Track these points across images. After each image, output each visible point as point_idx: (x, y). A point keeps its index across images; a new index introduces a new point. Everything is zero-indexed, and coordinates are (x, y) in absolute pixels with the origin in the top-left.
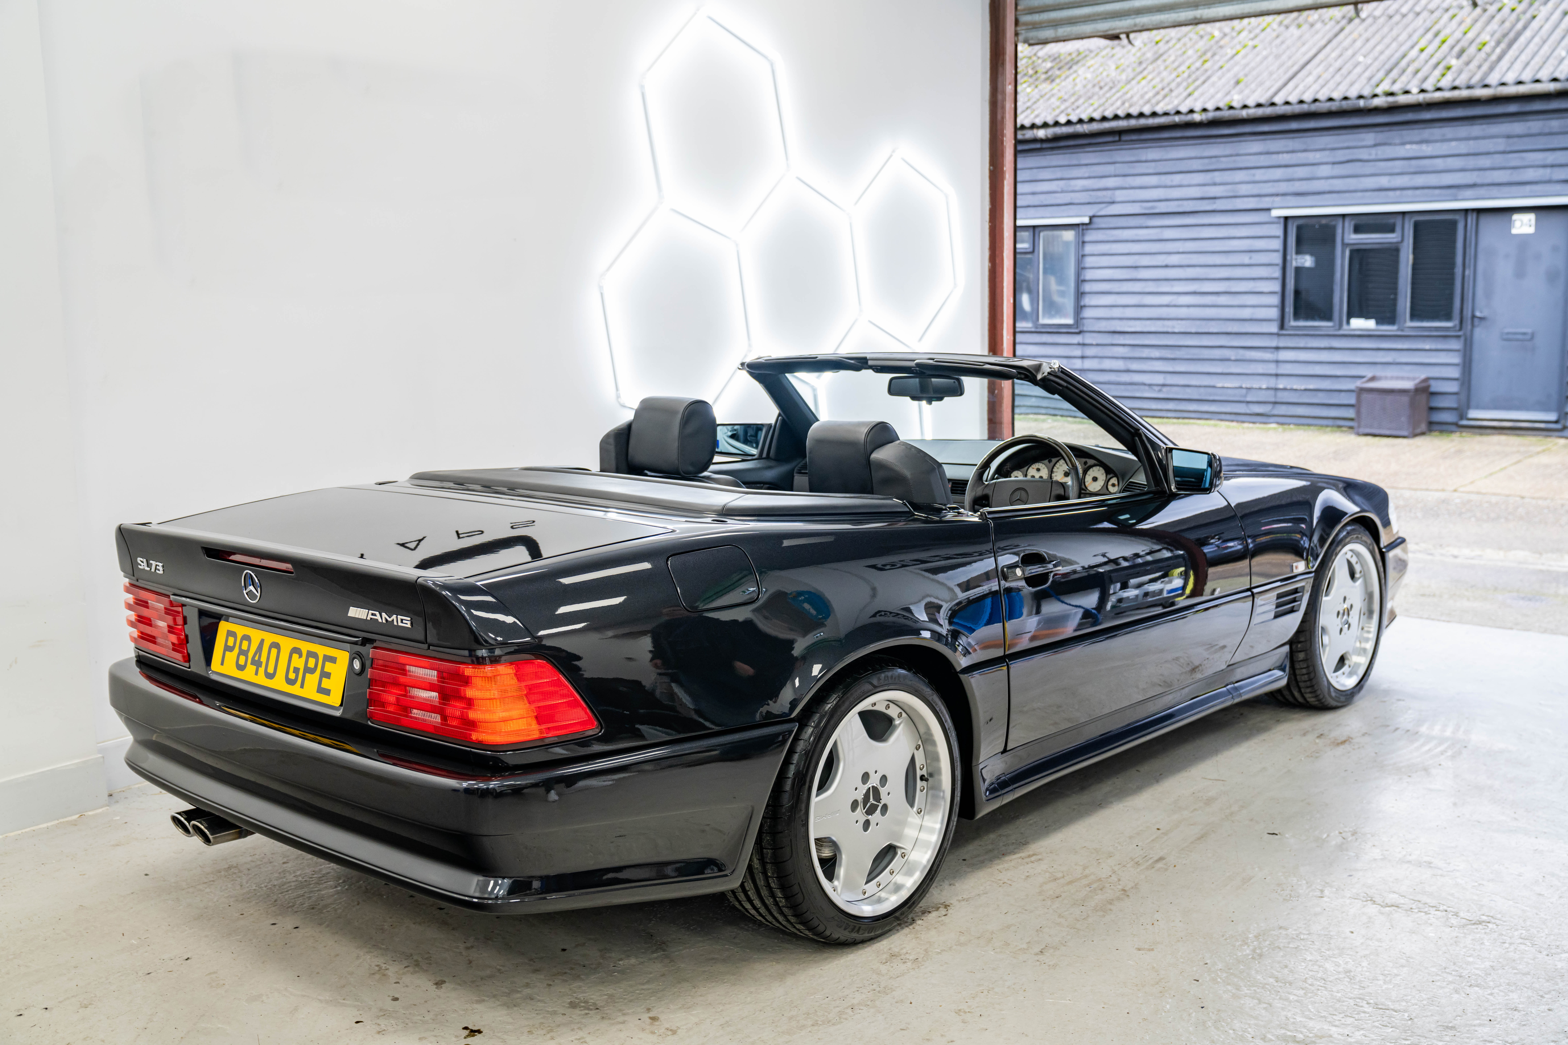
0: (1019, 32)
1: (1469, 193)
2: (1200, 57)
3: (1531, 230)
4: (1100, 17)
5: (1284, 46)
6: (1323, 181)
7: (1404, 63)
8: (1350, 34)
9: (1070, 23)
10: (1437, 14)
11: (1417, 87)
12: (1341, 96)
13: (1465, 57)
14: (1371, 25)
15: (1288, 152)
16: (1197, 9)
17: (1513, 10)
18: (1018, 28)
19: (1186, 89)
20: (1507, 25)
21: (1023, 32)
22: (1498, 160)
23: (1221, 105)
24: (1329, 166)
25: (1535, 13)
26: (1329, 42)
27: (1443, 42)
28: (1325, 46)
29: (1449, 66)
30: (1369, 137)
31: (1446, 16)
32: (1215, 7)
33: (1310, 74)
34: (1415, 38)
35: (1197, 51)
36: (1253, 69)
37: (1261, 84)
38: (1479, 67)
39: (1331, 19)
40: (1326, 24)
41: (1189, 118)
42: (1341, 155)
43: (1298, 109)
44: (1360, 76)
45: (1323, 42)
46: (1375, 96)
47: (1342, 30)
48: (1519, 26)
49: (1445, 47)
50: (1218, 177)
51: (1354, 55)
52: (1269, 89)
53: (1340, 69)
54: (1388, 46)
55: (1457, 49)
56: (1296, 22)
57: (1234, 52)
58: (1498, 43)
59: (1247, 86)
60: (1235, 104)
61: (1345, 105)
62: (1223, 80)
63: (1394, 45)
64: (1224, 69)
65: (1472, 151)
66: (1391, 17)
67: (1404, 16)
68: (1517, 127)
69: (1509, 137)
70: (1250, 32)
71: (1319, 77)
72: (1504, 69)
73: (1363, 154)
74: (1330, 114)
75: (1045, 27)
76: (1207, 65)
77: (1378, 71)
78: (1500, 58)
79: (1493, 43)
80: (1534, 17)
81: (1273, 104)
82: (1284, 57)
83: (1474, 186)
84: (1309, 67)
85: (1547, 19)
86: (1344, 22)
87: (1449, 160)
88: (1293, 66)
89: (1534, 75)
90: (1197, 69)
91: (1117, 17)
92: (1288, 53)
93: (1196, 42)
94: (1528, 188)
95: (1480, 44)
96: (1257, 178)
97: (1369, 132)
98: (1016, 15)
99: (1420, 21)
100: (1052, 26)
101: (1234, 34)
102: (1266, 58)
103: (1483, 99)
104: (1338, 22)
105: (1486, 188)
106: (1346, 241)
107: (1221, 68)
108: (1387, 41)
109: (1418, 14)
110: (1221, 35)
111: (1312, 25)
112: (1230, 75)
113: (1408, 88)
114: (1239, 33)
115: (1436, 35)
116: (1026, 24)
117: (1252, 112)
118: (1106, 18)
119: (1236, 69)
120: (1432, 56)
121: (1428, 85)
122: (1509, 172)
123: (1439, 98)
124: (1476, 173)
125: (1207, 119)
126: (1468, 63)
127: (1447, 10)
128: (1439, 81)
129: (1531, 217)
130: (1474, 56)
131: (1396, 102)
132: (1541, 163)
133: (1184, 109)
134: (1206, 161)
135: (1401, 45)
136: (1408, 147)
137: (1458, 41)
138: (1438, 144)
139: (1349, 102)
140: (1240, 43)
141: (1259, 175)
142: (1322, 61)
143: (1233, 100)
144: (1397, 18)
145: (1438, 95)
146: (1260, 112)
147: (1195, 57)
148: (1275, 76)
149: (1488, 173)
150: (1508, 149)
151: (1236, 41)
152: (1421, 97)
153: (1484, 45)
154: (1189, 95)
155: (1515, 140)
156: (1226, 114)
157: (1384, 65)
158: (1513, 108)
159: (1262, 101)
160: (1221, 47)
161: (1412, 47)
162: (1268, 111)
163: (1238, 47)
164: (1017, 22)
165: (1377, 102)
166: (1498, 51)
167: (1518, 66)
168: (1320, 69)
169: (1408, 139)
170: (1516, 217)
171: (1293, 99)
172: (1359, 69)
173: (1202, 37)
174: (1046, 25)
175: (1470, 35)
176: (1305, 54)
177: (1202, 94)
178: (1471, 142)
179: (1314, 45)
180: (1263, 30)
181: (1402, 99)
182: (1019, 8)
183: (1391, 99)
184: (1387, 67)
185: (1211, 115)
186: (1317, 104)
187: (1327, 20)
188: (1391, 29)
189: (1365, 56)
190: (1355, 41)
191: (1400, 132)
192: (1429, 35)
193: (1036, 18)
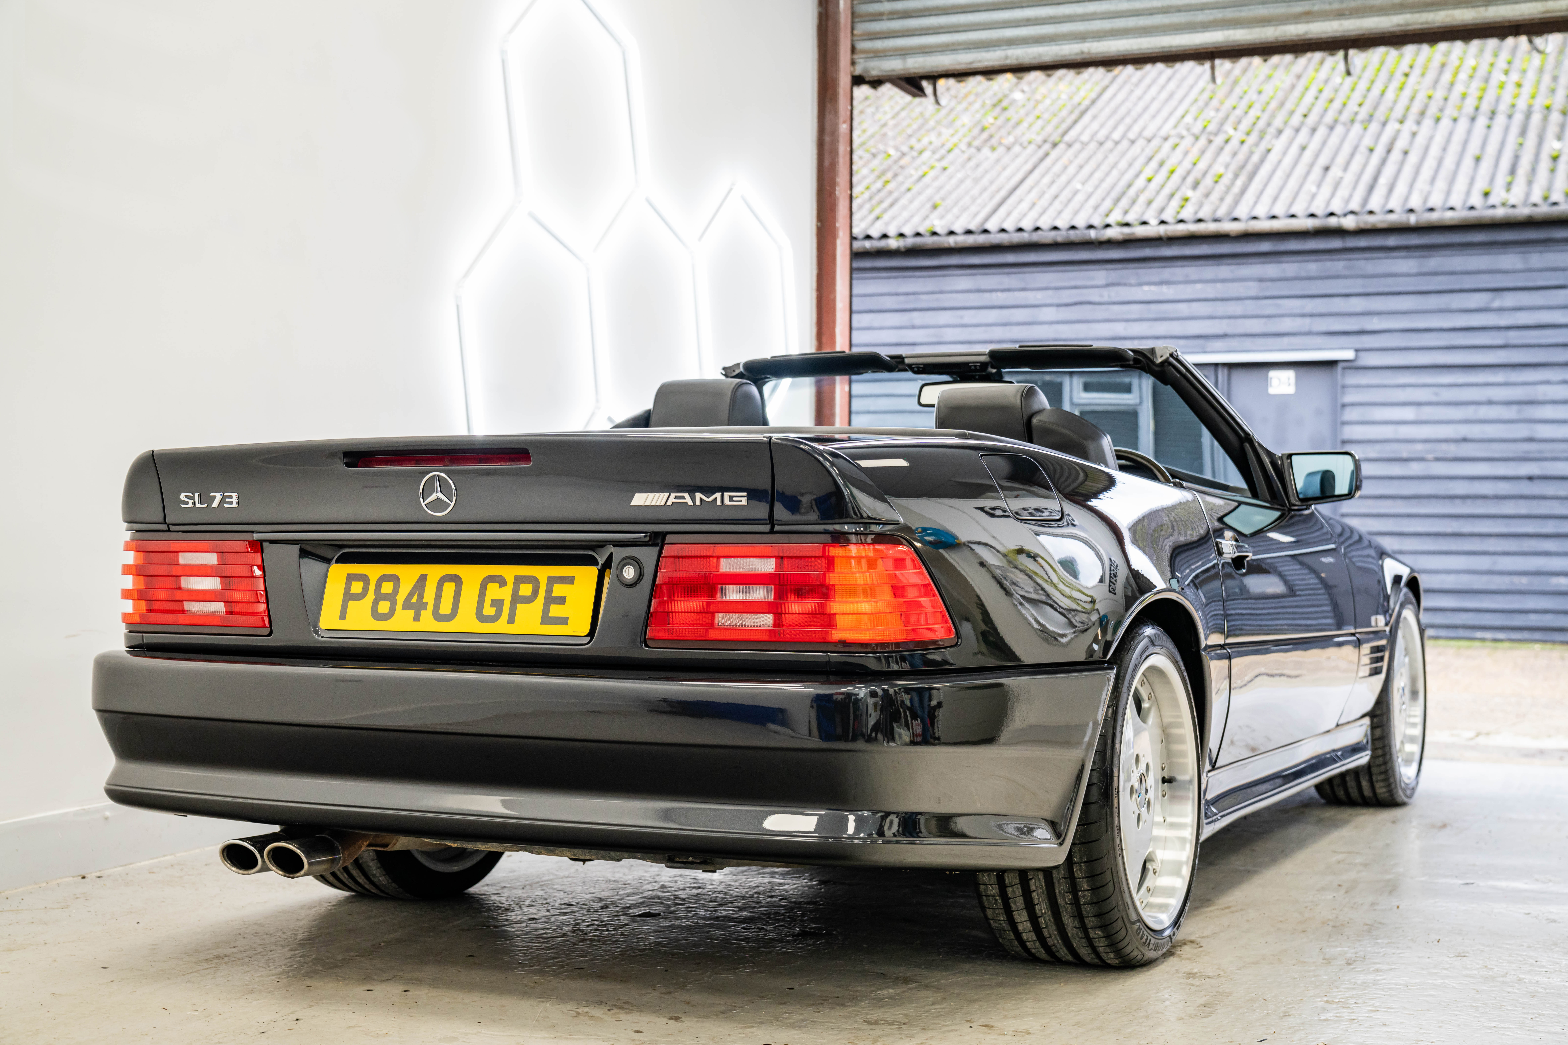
0: (857, 61)
1: (1219, 344)
2: (879, 177)
3: (1291, 390)
4: (962, 47)
5: (981, 170)
6: (1046, 327)
7: (1132, 192)
8: (1057, 160)
9: (923, 53)
10: (1155, 143)
11: (1155, 218)
12: (1067, 226)
13: (1201, 189)
14: (1080, 152)
15: (1003, 290)
16: (1085, 42)
17: (1242, 142)
18: (855, 57)
19: (871, 211)
20: (1241, 157)
21: (861, 61)
22: (1251, 307)
23: (921, 230)
24: (1054, 309)
25: (1269, 147)
26: (1035, 167)
27: (1172, 172)
28: (1031, 171)
29: (1186, 197)
30: (1100, 275)
31: (1167, 146)
32: (1105, 40)
33: (1021, 201)
34: (1137, 166)
35: (873, 171)
36: (950, 193)
37: (965, 209)
38: (1222, 199)
39: (1030, 143)
40: (1025, 148)
41: (883, 244)
42: (1067, 296)
43: (1017, 238)
44: (1082, 205)
45: (1028, 166)
46: (1108, 226)
47: (1047, 155)
48: (1255, 158)
49: (1176, 178)
50: (917, 318)
51: (1069, 182)
52: (976, 215)
53: (1056, 197)
54: (1107, 174)
55: (1190, 180)
56: (989, 144)
57: (920, 173)
58: (1236, 176)
59: (948, 211)
60: (938, 230)
61: (1073, 235)
62: (916, 204)
63: (1115, 173)
64: (914, 191)
65: (1220, 296)
66: (1101, 144)
67: (1117, 143)
68: (1270, 269)
69: (1261, 280)
70: (934, 152)
71: (1034, 204)
72: (1251, 203)
73: (1093, 295)
74: (1055, 246)
75: (891, 56)
76: (890, 187)
77: (1103, 200)
78: (1243, 191)
79: (1229, 175)
80: (1269, 151)
81: (986, 231)
82: (985, 181)
83: (1224, 336)
84: (1018, 192)
85: (1284, 154)
86: (1047, 147)
87: (1195, 305)
88: (998, 191)
89: (1288, 210)
90: (879, 191)
91: (984, 47)
92: (988, 177)
93: (868, 162)
94: (1286, 340)
95: (1215, 175)
96: (966, 320)
97: (1099, 270)
98: (852, 41)
99: (1136, 149)
100: (900, 55)
101: (915, 154)
102: (962, 181)
103: (1232, 234)
104: (1040, 147)
105: (1238, 339)
106: (1076, 400)
107: (909, 190)
108: (1105, 168)
109: (1133, 142)
110: (899, 154)
111: (1009, 149)
112: (922, 198)
113: (1145, 218)
114: (921, 153)
115: (1161, 164)
116: (864, 51)
117: (961, 240)
118: (970, 49)
119: (929, 192)
120: (1162, 186)
121: (1167, 216)
122: (1263, 321)
123: (1183, 230)
124: (1225, 322)
125: (905, 247)
126: (1207, 195)
127: (1166, 139)
128: (1178, 213)
129: (1289, 375)
130: (1213, 188)
131: (1133, 234)
132: (1298, 311)
133: (875, 232)
134: (902, 298)
135: (1123, 174)
136: (1146, 288)
137: (1189, 173)
138: (1181, 287)
139: (1077, 232)
140: (924, 163)
141: (969, 317)
142: (1032, 188)
143: (934, 225)
144: (1109, 145)
145: (1181, 229)
146: (970, 240)
147: (872, 177)
148: (979, 201)
149: (1239, 321)
150: (1261, 294)
151: (919, 161)
152: (1162, 230)
153: (1221, 176)
154: (878, 218)
155: (1269, 284)
156: (929, 241)
157: (1108, 194)
158: (1265, 246)
159: (972, 227)
160: (902, 167)
161: (1137, 176)
162: (981, 239)
163: (925, 168)
164: (853, 50)
165: (1111, 233)
166: (1239, 183)
167: (1266, 198)
168: (1033, 195)
169: (1146, 279)
170: (1273, 374)
171: (1009, 225)
172: (1080, 197)
173: (874, 156)
174: (891, 53)
175: (1202, 165)
176: (1009, 179)
177: (894, 218)
178: (1219, 285)
179: (1018, 170)
180: (949, 151)
181: (1140, 231)
182: (855, 32)
183: (1126, 230)
184: (1114, 194)
185: (910, 242)
186: (1039, 233)
187: (1025, 144)
188: (1106, 157)
189: (1083, 184)
190: (1065, 168)
191: (1134, 271)
192: (1154, 164)
193: (879, 44)
